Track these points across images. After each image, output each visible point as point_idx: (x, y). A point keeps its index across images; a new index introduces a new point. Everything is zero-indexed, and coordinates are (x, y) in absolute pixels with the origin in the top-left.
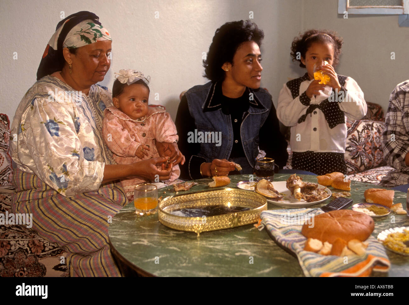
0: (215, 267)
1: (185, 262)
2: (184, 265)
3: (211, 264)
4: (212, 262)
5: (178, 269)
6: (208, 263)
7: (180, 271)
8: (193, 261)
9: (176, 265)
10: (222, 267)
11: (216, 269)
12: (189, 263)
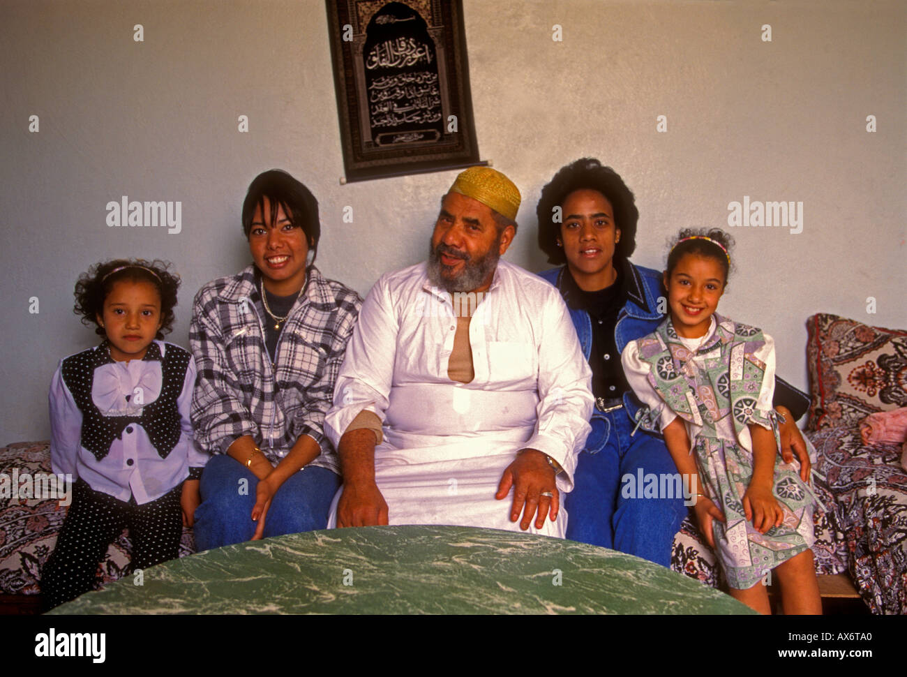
0: (623, 592)
1: (670, 606)
2: (671, 602)
3: (626, 597)
4: (624, 601)
5: (683, 597)
6: (630, 601)
7: (680, 594)
8: (656, 607)
9: (686, 604)
10: (610, 590)
11: (621, 588)
12: (665, 604)
